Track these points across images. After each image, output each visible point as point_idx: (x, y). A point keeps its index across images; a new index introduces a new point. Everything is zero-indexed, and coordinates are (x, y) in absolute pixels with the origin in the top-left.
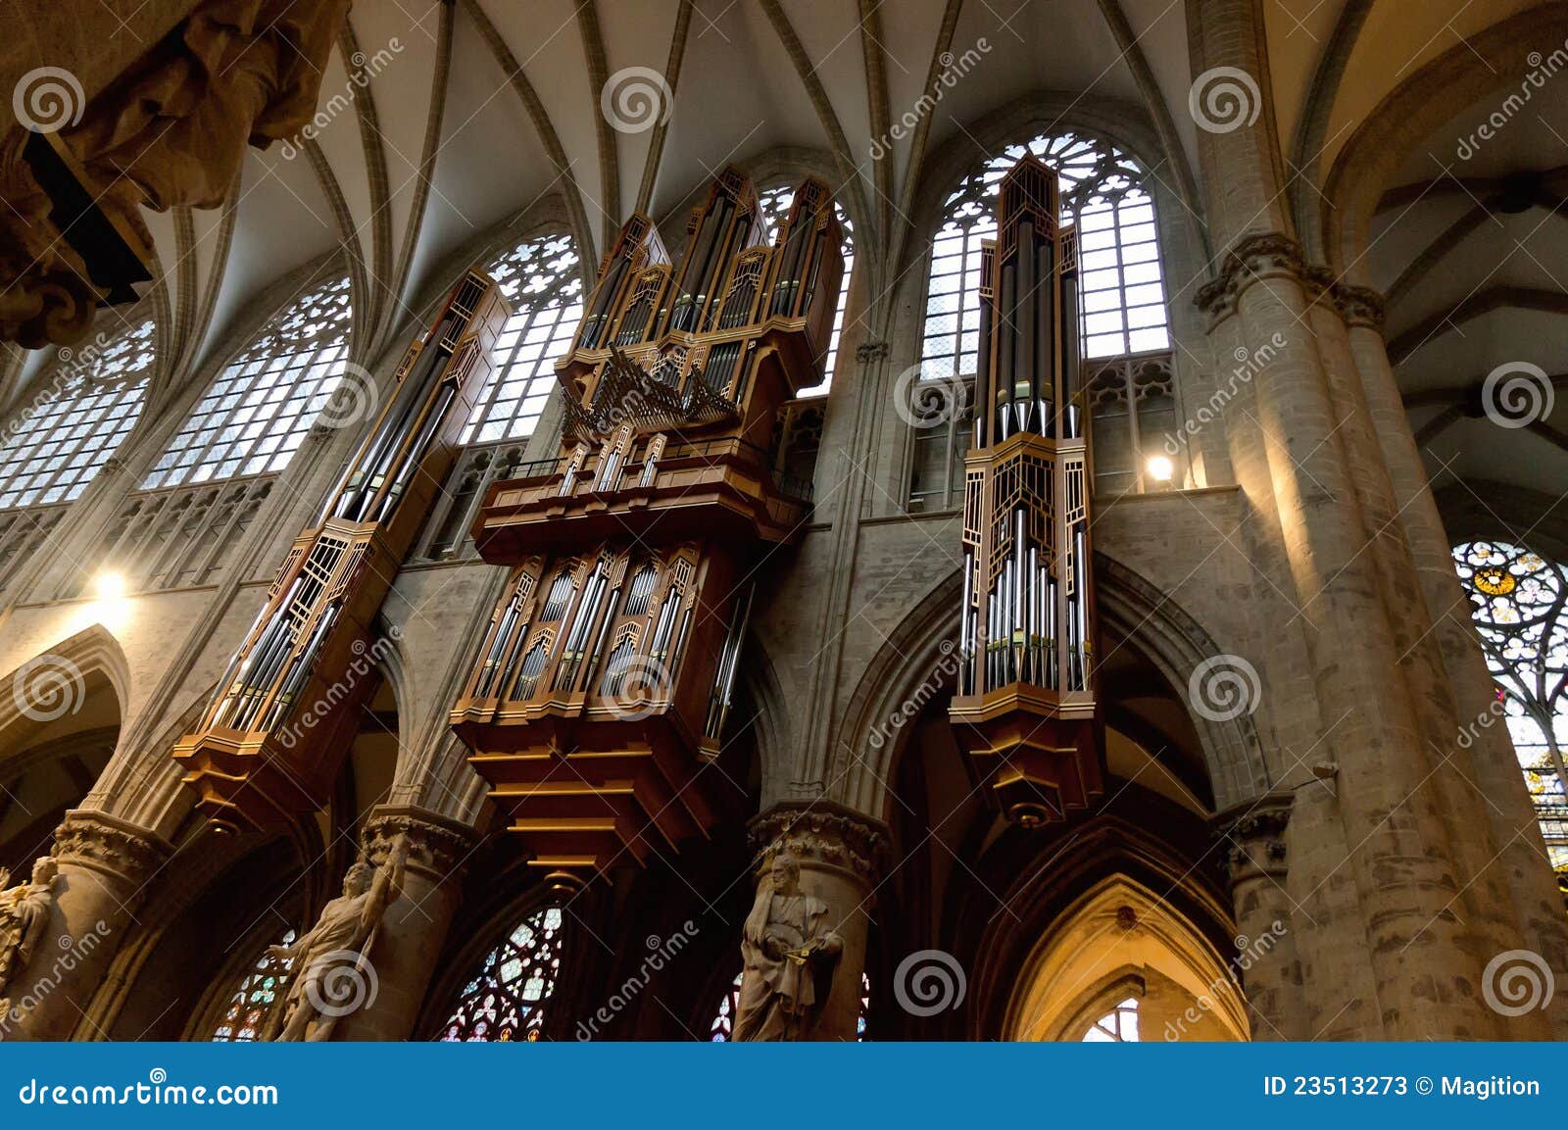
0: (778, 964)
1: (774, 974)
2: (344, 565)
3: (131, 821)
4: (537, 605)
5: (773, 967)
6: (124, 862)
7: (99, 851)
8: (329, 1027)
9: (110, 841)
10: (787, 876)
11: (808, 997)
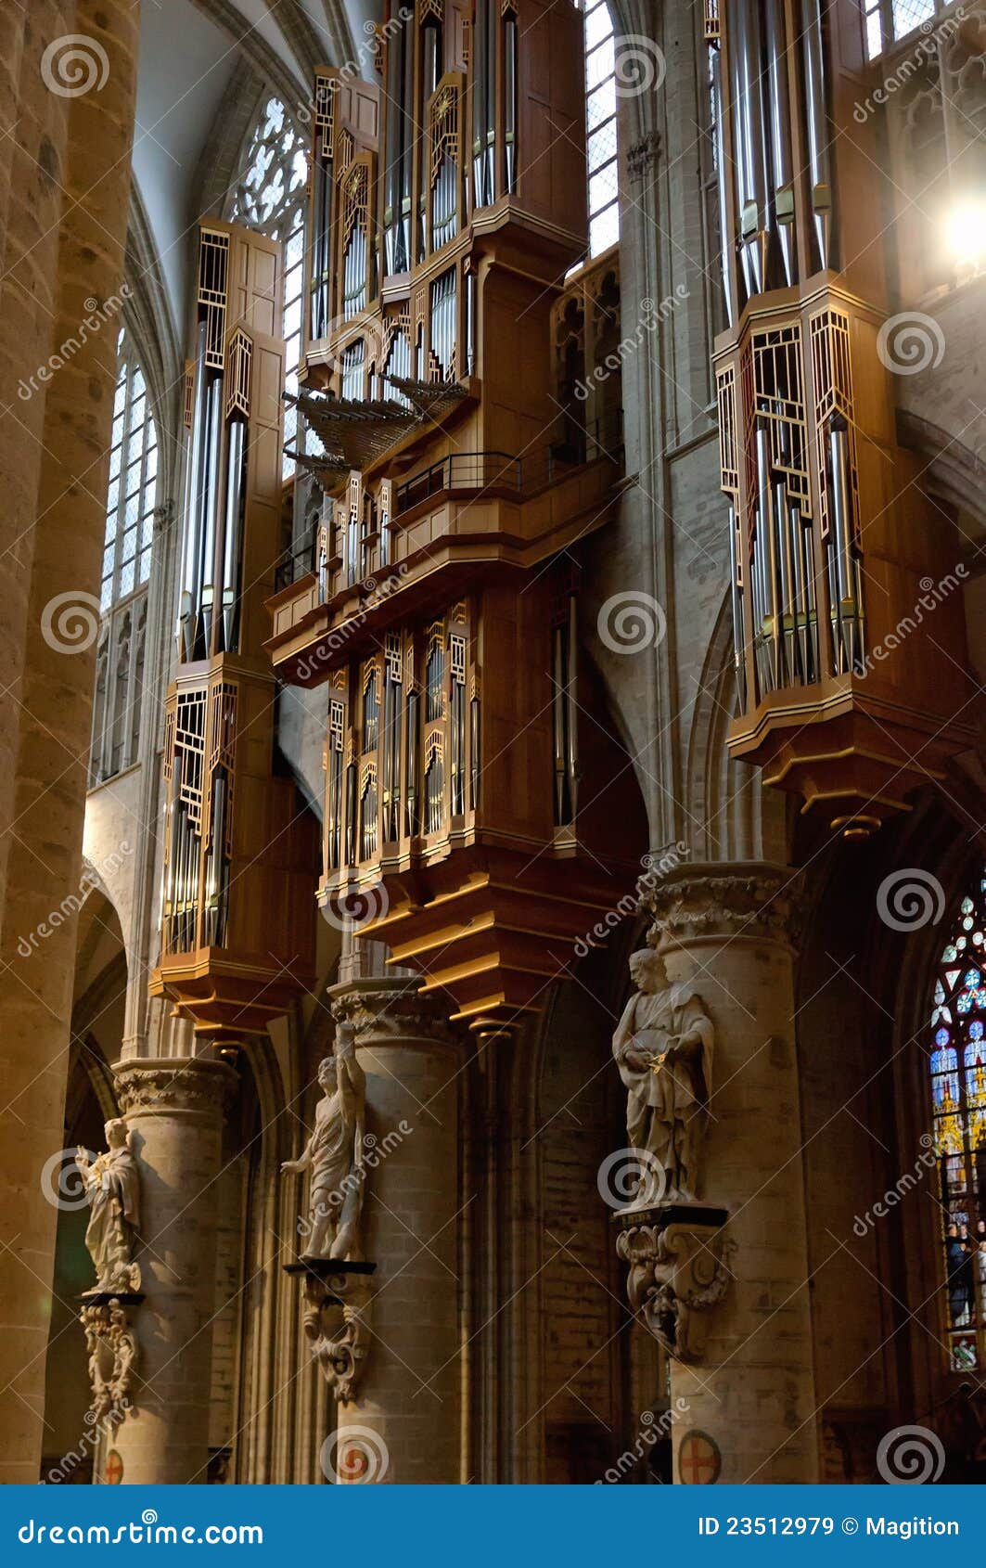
0: (643, 1077)
1: (642, 1086)
2: (211, 720)
3: (170, 1057)
4: (355, 735)
5: (639, 1081)
6: (181, 1097)
7: (154, 1095)
8: (349, 1227)
9: (160, 1082)
10: (645, 974)
11: (686, 1093)
